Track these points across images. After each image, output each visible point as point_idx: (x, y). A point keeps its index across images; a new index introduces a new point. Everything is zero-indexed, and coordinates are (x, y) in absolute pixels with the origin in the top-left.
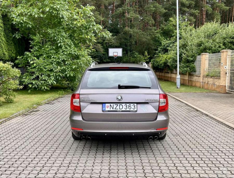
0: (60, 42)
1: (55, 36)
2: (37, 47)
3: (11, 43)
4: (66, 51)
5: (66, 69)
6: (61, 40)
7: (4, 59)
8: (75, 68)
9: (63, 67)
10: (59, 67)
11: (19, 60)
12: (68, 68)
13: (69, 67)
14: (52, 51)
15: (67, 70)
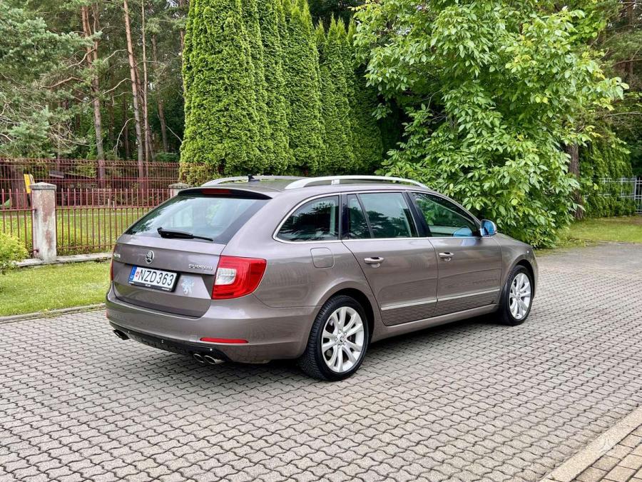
0: (465, 122)
1: (456, 107)
2: (418, 137)
3: (375, 131)
4: (476, 142)
5: (467, 190)
6: (467, 114)
7: (345, 167)
8: (490, 188)
9: (459, 186)
10: (451, 186)
11: (385, 169)
12: (474, 190)
13: (477, 186)
14: (447, 145)
15: (469, 194)
